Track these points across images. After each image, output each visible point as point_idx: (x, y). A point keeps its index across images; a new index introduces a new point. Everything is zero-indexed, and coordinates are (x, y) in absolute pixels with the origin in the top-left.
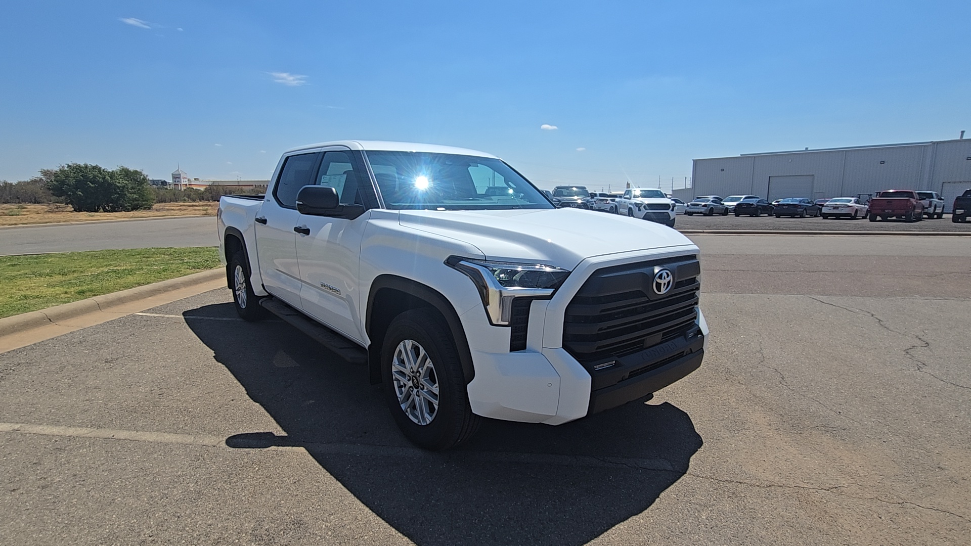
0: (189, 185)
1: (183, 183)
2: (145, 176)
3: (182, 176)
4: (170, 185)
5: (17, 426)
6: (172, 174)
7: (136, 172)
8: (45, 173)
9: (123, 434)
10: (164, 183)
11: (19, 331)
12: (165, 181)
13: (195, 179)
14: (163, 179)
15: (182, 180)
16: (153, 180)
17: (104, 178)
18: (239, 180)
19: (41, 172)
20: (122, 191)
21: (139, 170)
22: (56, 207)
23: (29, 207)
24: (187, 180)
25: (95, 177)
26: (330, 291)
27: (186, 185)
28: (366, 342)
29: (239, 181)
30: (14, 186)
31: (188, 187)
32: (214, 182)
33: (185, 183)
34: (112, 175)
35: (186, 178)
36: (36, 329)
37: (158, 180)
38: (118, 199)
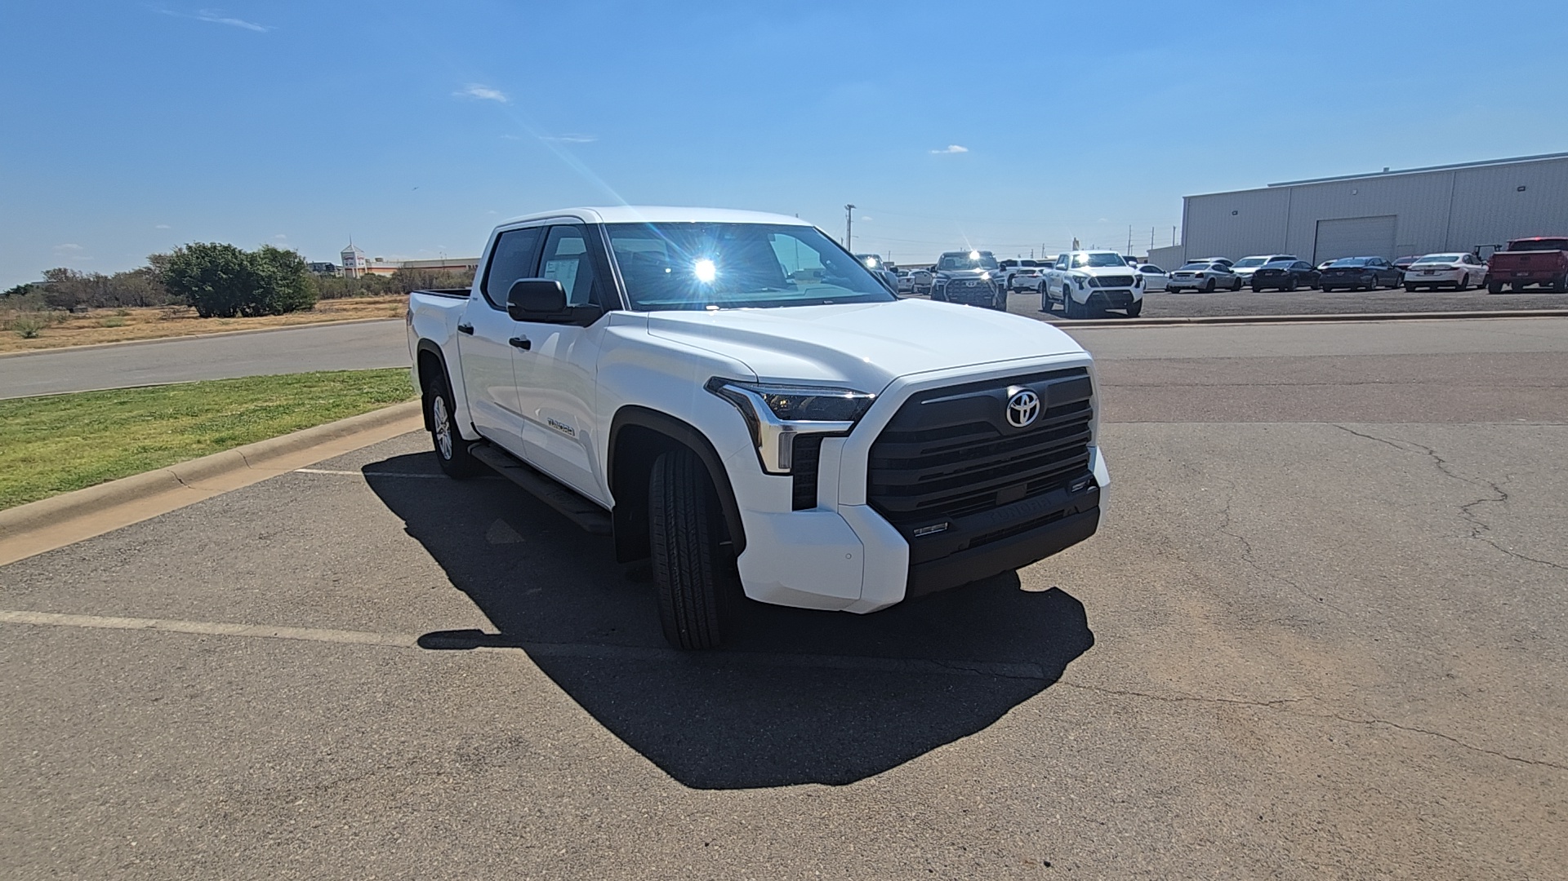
0: (368, 269)
1: (358, 266)
2: (302, 259)
3: (356, 255)
4: (339, 270)
5: (152, 623)
6: (342, 253)
7: (288, 253)
8: (156, 259)
9: (288, 632)
10: (330, 267)
11: (141, 497)
12: (331, 265)
13: (377, 259)
14: (328, 261)
15: (357, 261)
16: (313, 263)
17: (240, 265)
18: (444, 259)
19: (150, 258)
20: (269, 283)
21: (292, 251)
22: (172, 310)
23: (134, 312)
24: (364, 261)
25: (227, 263)
26: (561, 431)
27: (364, 269)
28: (610, 502)
29: (443, 261)
30: (109, 280)
31: (366, 272)
32: (405, 263)
33: (362, 266)
34: (252, 258)
35: (363, 259)
36: (163, 494)
37: (321, 264)
38: (264, 295)
